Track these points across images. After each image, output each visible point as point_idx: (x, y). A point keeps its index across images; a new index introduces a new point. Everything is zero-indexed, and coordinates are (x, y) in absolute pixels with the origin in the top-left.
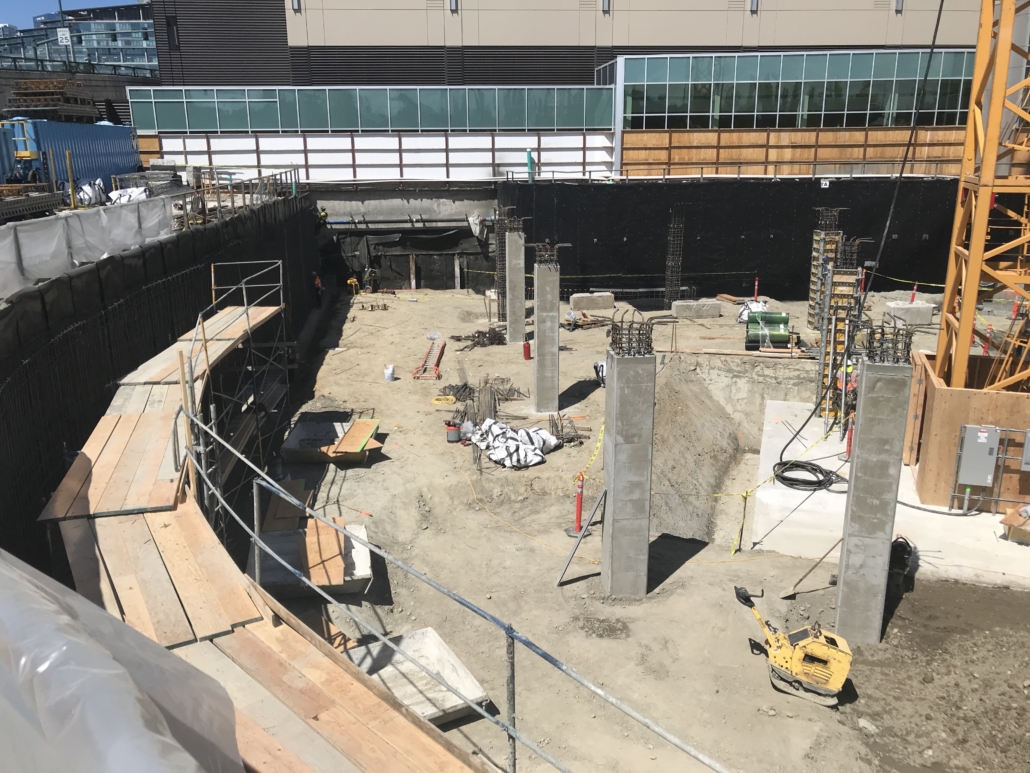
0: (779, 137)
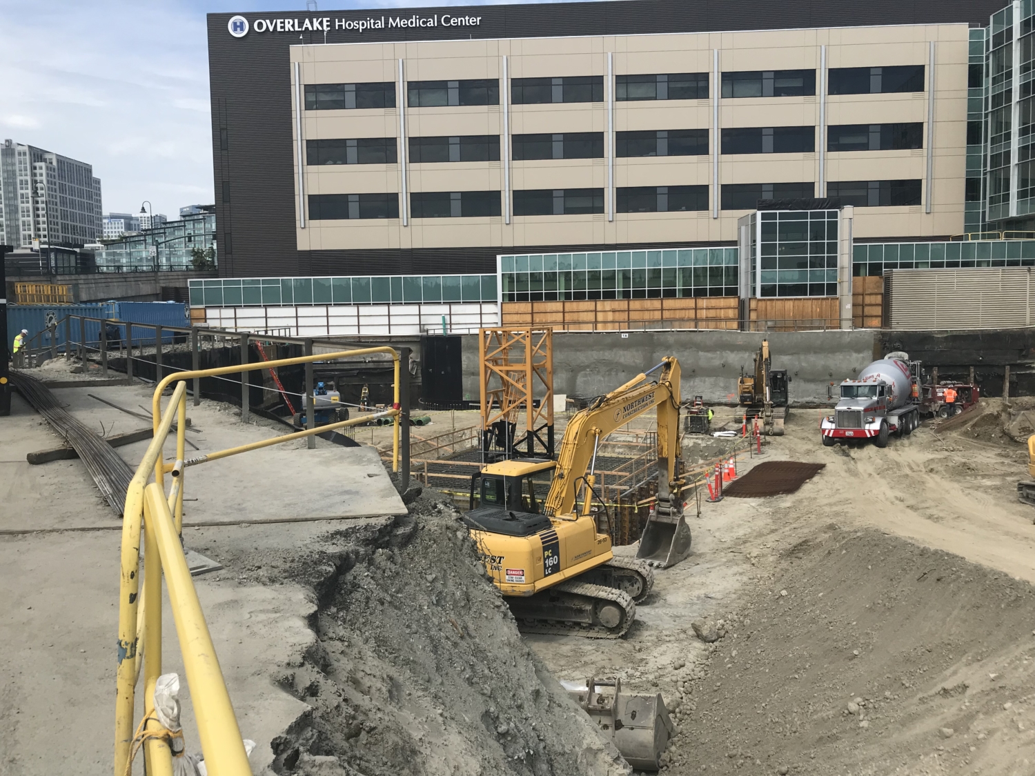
0: (604, 306)
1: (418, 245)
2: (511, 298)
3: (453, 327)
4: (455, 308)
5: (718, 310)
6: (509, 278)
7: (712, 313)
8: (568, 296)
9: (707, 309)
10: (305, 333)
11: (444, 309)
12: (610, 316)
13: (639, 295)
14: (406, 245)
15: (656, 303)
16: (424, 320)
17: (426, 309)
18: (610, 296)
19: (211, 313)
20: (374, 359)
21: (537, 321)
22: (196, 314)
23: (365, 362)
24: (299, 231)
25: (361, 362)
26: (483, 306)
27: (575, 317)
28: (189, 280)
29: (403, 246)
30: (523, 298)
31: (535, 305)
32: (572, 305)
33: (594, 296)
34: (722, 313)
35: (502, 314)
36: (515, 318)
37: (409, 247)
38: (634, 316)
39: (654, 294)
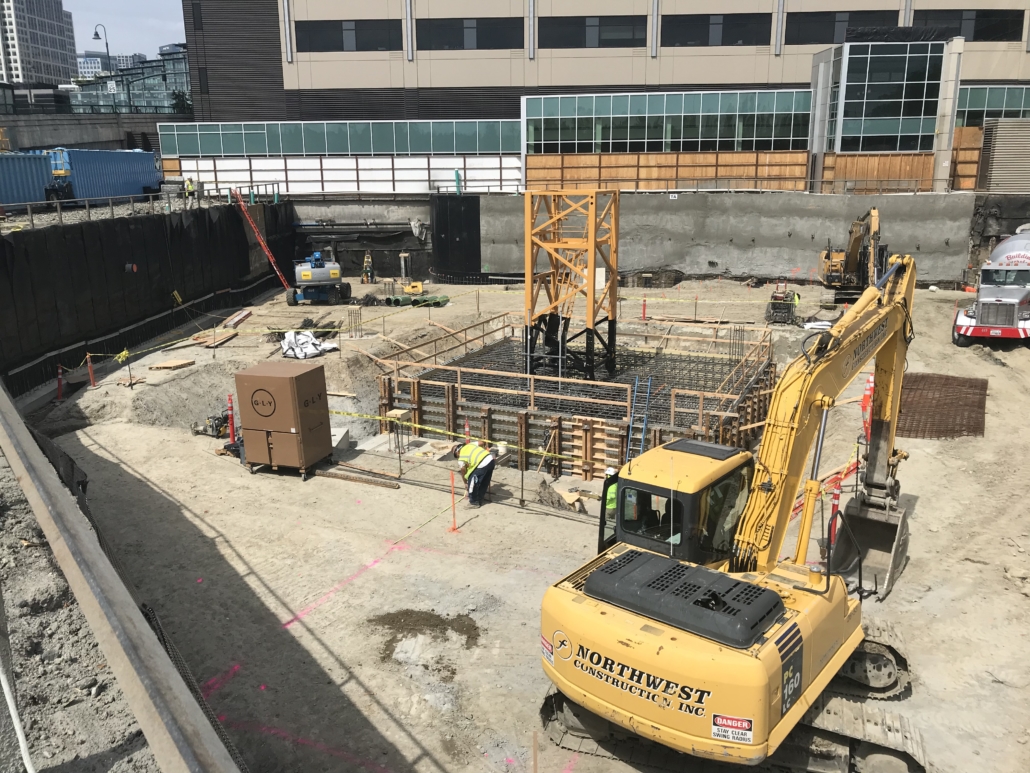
0: (648, 160)
1: (425, 83)
2: (537, 149)
3: (468, 184)
4: (471, 162)
5: (783, 167)
6: (534, 125)
7: (775, 171)
8: (605, 148)
9: (770, 165)
10: (296, 189)
11: (458, 162)
12: (655, 173)
13: (690, 147)
14: (411, 84)
15: (710, 158)
16: (435, 175)
17: (436, 162)
18: (655, 147)
19: (187, 165)
20: (377, 221)
21: (568, 178)
22: (168, 165)
23: (366, 224)
24: (285, 65)
25: (362, 224)
26: (503, 159)
27: (613, 173)
28: (158, 124)
29: (407, 86)
30: (551, 149)
31: (566, 158)
32: (610, 159)
33: (637, 148)
34: (787, 171)
35: (526, 169)
36: (542, 174)
37: (414, 85)
38: (683, 172)
39: (708, 147)
